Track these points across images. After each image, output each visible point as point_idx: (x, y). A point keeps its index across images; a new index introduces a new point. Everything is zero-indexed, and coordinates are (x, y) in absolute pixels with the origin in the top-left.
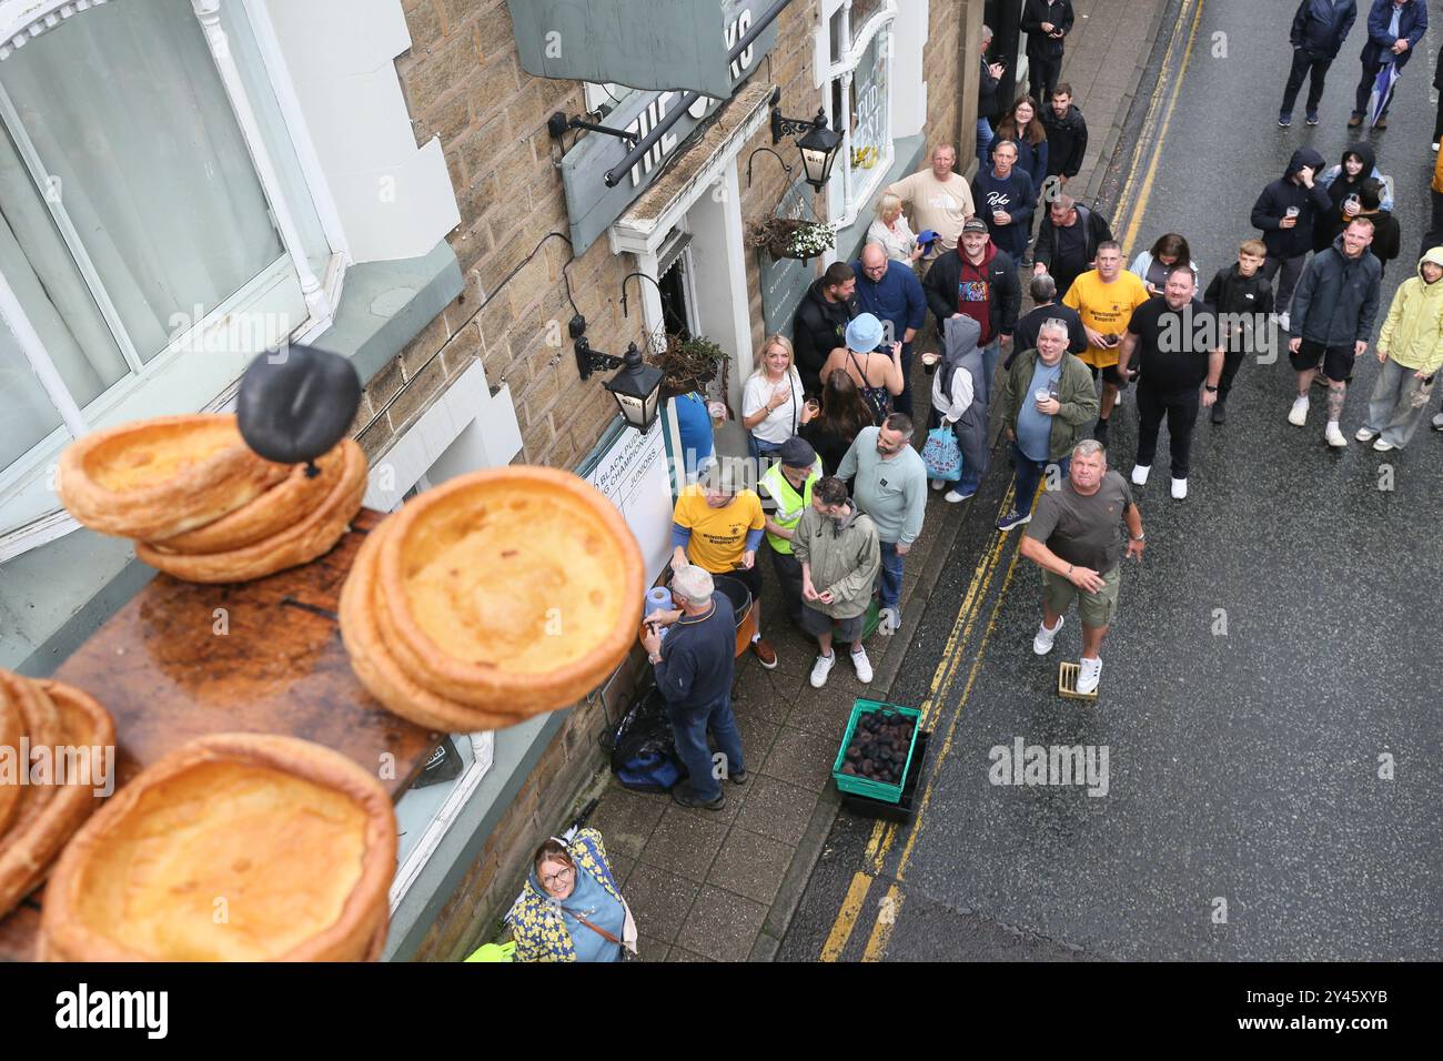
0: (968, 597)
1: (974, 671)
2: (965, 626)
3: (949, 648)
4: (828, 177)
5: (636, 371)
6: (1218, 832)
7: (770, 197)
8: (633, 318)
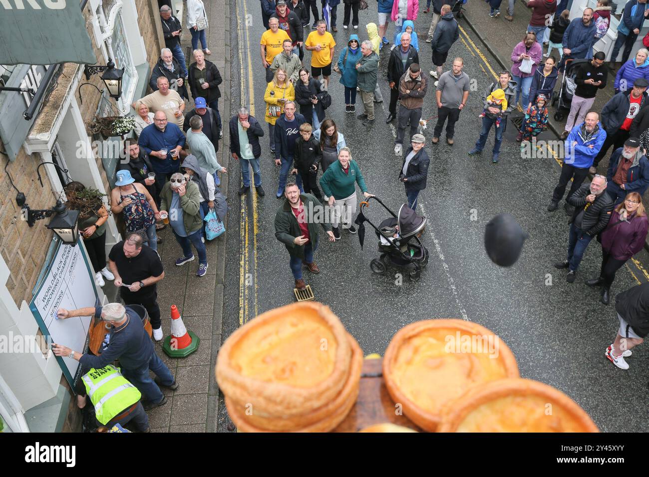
0: (241, 276)
1: (256, 309)
2: (244, 290)
3: (241, 302)
4: (121, 92)
5: (63, 215)
6: (379, 342)
7: (93, 107)
8: (46, 186)
